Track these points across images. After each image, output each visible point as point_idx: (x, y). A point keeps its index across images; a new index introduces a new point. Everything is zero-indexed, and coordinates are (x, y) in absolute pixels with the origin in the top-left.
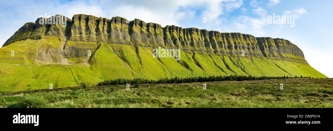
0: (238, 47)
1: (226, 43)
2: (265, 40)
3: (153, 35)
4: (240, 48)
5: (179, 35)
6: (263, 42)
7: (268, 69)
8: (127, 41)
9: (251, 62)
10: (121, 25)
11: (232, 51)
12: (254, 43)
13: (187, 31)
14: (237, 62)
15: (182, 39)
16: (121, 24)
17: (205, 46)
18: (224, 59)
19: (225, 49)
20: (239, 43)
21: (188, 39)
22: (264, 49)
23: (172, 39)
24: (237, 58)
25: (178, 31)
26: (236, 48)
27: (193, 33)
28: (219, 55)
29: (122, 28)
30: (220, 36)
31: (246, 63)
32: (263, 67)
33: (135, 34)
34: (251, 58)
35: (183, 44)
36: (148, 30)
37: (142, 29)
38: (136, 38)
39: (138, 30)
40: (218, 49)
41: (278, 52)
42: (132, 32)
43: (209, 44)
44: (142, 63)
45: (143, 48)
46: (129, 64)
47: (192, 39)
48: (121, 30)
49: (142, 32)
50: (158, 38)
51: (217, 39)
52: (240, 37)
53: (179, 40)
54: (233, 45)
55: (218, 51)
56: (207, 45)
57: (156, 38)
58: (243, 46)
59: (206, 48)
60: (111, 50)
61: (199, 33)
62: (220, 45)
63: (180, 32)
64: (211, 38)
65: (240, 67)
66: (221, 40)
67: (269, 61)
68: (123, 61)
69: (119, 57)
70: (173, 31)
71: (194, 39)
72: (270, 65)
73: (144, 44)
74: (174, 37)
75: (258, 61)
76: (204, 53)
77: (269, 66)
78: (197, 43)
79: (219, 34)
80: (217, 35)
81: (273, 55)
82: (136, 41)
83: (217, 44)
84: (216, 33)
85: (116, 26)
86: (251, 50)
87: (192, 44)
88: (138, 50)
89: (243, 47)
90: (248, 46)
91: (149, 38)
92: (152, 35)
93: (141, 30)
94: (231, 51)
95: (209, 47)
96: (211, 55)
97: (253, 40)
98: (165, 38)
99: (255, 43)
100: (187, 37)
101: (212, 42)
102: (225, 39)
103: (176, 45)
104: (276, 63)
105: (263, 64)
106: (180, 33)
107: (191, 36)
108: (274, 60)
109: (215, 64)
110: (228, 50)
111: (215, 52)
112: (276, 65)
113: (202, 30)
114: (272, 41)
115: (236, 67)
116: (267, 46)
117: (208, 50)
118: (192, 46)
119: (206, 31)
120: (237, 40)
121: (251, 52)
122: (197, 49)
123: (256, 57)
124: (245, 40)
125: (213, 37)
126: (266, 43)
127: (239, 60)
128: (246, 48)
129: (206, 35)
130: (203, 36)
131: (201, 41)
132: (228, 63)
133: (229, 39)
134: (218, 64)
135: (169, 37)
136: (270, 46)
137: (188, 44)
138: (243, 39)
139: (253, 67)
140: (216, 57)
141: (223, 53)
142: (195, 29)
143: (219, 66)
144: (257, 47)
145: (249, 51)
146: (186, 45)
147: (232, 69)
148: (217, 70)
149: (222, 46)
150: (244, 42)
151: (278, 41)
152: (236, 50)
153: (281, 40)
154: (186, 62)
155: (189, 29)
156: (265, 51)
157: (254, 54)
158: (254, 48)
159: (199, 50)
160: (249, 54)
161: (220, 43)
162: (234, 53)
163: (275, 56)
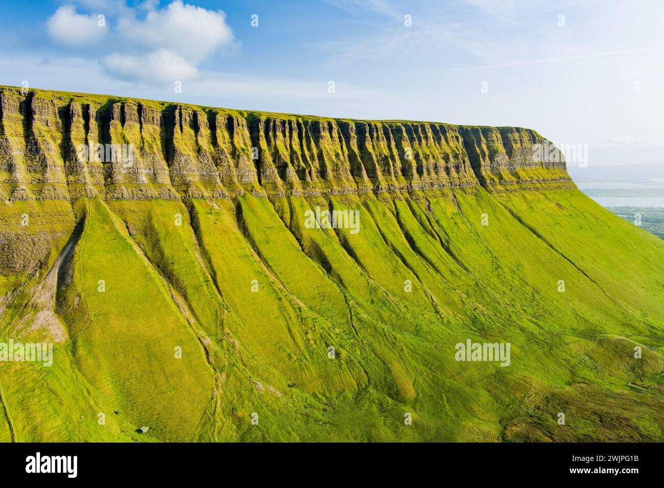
0: (425, 170)
1: (397, 157)
2: (481, 136)
3: (229, 156)
4: (429, 173)
5: (291, 145)
6: (477, 141)
7: (498, 233)
8: (161, 186)
9: (457, 211)
10: (141, 131)
11: (412, 182)
12: (457, 148)
13: (306, 129)
14: (427, 217)
15: (297, 158)
16: (138, 126)
17: (352, 175)
18: (398, 213)
19: (395, 176)
20: (427, 157)
21: (312, 158)
22: (480, 164)
23: (274, 161)
24: (424, 201)
25: (287, 134)
26: (420, 172)
27: (322, 137)
28: (385, 201)
29: (143, 143)
30: (383, 138)
31: (447, 218)
33: (183, 161)
34: (455, 197)
35: (301, 173)
36: (214, 142)
37: (199, 138)
38: (185, 173)
39: (188, 142)
40: (384, 185)
41: (511, 166)
42: (171, 153)
43: (360, 169)
44: (218, 284)
45: (207, 205)
46: (185, 297)
47: (320, 156)
48: (142, 149)
49: (199, 150)
50: (241, 165)
51: (376, 148)
52: (426, 138)
53: (292, 162)
54: (414, 164)
55: (382, 189)
56: (355, 172)
57: (237, 165)
58: (436, 164)
59: (355, 182)
60: (121, 238)
61: (335, 134)
62: (385, 167)
63: (291, 137)
64: (361, 146)
65: (437, 234)
66: (386, 152)
67: (496, 202)
68: (165, 283)
69: (149, 259)
70: (275, 136)
71: (325, 159)
72: (501, 218)
73: (209, 190)
74: (280, 157)
75: (471, 206)
76: (353, 198)
77: (498, 219)
78: (333, 170)
79: (380, 134)
80: (375, 135)
81: (501, 178)
82: (188, 185)
83: (376, 164)
84: (372, 128)
85: (126, 136)
86: (454, 173)
87: (323, 173)
88: (197, 218)
89: (436, 167)
90: (447, 162)
91: (220, 168)
92: (226, 157)
93: (197, 144)
94: (410, 184)
95: (360, 176)
96: (370, 203)
97: (453, 141)
98: (259, 163)
99: (460, 150)
100: (309, 149)
101: (366, 158)
102: (393, 144)
103: (286, 181)
104: (509, 206)
106: (291, 140)
107: (317, 145)
108: (504, 194)
109: (384, 237)
110: (403, 178)
111: (376, 191)
112: (511, 212)
113: (341, 124)
114: (497, 137)
115: (430, 237)
116: (487, 153)
117: (360, 188)
118: (322, 180)
119: (350, 126)
120: (419, 145)
121: (454, 178)
122: (335, 188)
123: (464, 191)
124: (437, 144)
125: (367, 143)
126: (484, 147)
127: (429, 208)
128: (442, 169)
129: (351, 139)
130: (344, 143)
131: (342, 162)
132: (409, 229)
133: (402, 145)
134: (390, 238)
135: (268, 158)
136: (493, 154)
137: (314, 174)
138: (434, 142)
139: (464, 230)
140: (380, 208)
141: (394, 192)
142: (326, 126)
143: (394, 245)
144: (464, 162)
145: (448, 178)
146: (308, 178)
147: (423, 250)
148: (395, 264)
149: (389, 170)
150: (437, 152)
151: (510, 135)
152: (420, 178)
153: (517, 133)
154: (321, 246)
155: (312, 122)
156: (483, 168)
157: (460, 185)
158: (458, 166)
159: (340, 190)
160: (450, 185)
161: (385, 161)
162: (417, 189)
163: (505, 181)
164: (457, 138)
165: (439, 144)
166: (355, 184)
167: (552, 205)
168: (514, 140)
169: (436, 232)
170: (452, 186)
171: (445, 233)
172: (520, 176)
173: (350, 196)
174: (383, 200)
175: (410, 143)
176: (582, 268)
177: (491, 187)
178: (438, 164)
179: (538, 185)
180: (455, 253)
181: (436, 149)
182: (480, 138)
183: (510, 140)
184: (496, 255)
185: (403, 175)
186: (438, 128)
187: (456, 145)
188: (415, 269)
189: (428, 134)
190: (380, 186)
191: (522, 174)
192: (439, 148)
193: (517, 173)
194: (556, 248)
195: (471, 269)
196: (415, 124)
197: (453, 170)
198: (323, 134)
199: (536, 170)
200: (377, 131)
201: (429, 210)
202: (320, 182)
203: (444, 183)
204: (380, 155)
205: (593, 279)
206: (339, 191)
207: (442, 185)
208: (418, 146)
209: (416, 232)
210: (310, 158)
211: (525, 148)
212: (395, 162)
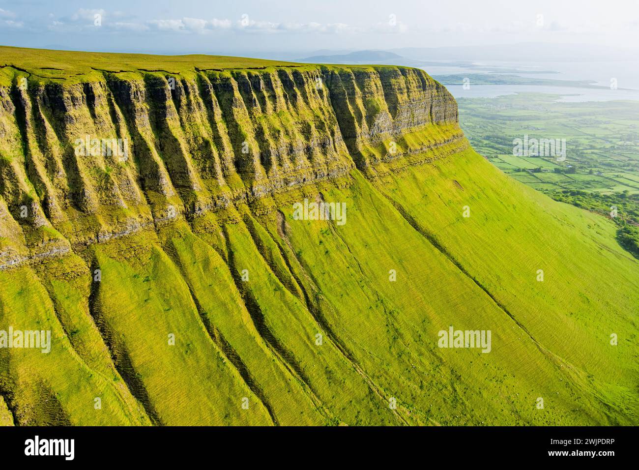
0: (273, 158)
1: (226, 140)
2: (355, 85)
4: (281, 163)
6: (349, 94)
7: (389, 258)
11: (254, 183)
12: (321, 109)
13: (34, 102)
14: (281, 250)
17: (143, 188)
18: (231, 254)
19: (225, 176)
22: (355, 132)
24: (274, 216)
26: (266, 162)
27: (71, 118)
28: (208, 232)
30: (198, 104)
31: (313, 244)
32: (370, 248)
34: (322, 197)
40: (203, 199)
41: (395, 129)
43: (156, 176)
47: (70, 160)
52: (274, 97)
54: (255, 148)
55: (200, 209)
56: (147, 181)
58: (291, 145)
59: (149, 202)
61: (102, 108)
62: (205, 162)
65: (300, 284)
66: (205, 132)
67: (379, 196)
71: (81, 166)
77: (386, 230)
78: (99, 189)
79: (192, 97)
80: (184, 101)
81: (384, 151)
83: (188, 157)
84: (178, 87)
87: (76, 198)
89: (291, 150)
90: (307, 139)
94: (251, 188)
95: (158, 189)
97: (315, 98)
99: (326, 113)
100: (43, 147)
102: (218, 112)
105: (364, 224)
107: (62, 138)
108: (389, 179)
109: (206, 322)
110: (237, 177)
111: (190, 215)
112: (401, 209)
113: (115, 83)
114: (376, 86)
115: (288, 293)
116: (364, 114)
117: (158, 215)
118: (76, 213)
119: (134, 89)
120: (263, 111)
121: (319, 164)
122: (105, 227)
123: (335, 183)
124: (291, 106)
125: (168, 119)
126: (359, 102)
127: (283, 229)
128: (302, 153)
129: (137, 115)
130: (123, 123)
131: (119, 168)
132: (253, 288)
133: (233, 115)
134: (218, 320)
136: (372, 113)
137: (55, 204)
138: (287, 103)
139: (341, 264)
140: (198, 251)
141: (223, 209)
142: (79, 94)
143: (226, 337)
144: (333, 134)
145: (310, 165)
146: (41, 220)
147: (279, 333)
148: (226, 390)
149: (213, 167)
150: (291, 122)
151: (393, 81)
152: (267, 173)
153: (402, 77)
154: (62, 399)
155: (47, 87)
156: (359, 140)
157: (328, 175)
158: (324, 143)
159: (115, 231)
160: (313, 176)
161: (203, 151)
162: (262, 195)
163: (390, 156)
164: (320, 91)
165: (294, 106)
166: (147, 208)
167: (449, 184)
168: (398, 89)
169: (297, 279)
170: (316, 177)
171: (312, 277)
172: (408, 143)
173: (137, 239)
174: (203, 231)
175: (248, 108)
176: (503, 303)
177: (371, 171)
178: (294, 144)
179: (430, 154)
180: (330, 321)
181: (290, 117)
182: (354, 89)
183: (393, 90)
184: (390, 306)
185: (238, 172)
186: (291, 78)
187: (320, 105)
188: (266, 391)
189: (275, 90)
190: (197, 205)
191: (410, 140)
192: (294, 113)
193: (403, 140)
194: (466, 268)
195: (358, 355)
196: (254, 73)
197: (317, 151)
198: (72, 111)
199: (426, 129)
200: (187, 93)
201: (284, 232)
202: (72, 220)
203: (304, 176)
204: (195, 138)
205: (520, 321)
206: (113, 233)
207: (302, 180)
208: (261, 115)
209: (265, 291)
210: (46, 167)
211: (413, 101)
212: (223, 149)
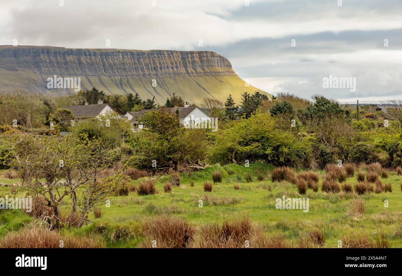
0: (163, 68)
1: (152, 64)
4: (165, 69)
6: (187, 57)
9: (174, 82)
14: (162, 83)
18: (151, 82)
19: (152, 71)
22: (187, 66)
24: (162, 79)
25: (112, 57)
26: (161, 68)
28: (147, 78)
31: (170, 84)
32: (184, 87)
33: (84, 65)
34: (175, 78)
35: (118, 69)
36: (91, 60)
37: (87, 59)
38: (84, 69)
39: (84, 60)
41: (202, 67)
42: (81, 63)
43: (138, 68)
45: (92, 77)
49: (87, 62)
50: (99, 66)
51: (144, 61)
52: (165, 56)
53: (115, 66)
54: (159, 66)
55: (146, 74)
56: (136, 69)
59: (137, 73)
62: (147, 67)
64: (139, 60)
65: (165, 89)
66: (148, 62)
67: (192, 80)
70: (108, 57)
72: (192, 84)
73: (91, 74)
74: (110, 64)
75: (180, 81)
76: (136, 77)
77: (190, 85)
78: (128, 68)
80: (144, 56)
81: (196, 71)
82: (86, 72)
83: (144, 66)
84: (143, 53)
85: (70, 58)
86: (175, 69)
87: (125, 69)
89: (167, 67)
90: (172, 65)
91: (93, 68)
92: (95, 64)
94: (157, 73)
95: (138, 70)
96: (141, 79)
97: (176, 57)
98: (104, 66)
99: (179, 61)
101: (140, 65)
102: (151, 59)
103: (113, 71)
104: (197, 81)
105: (185, 83)
108: (197, 77)
111: (144, 75)
112: (197, 83)
113: (131, 52)
114: (196, 55)
116: (191, 62)
119: (134, 53)
120: (161, 59)
123: (179, 76)
125: (141, 59)
126: (190, 59)
127: (164, 81)
128: (170, 68)
129: (135, 58)
130: (132, 59)
131: (132, 66)
133: (154, 59)
135: (107, 65)
136: (194, 62)
138: (168, 58)
141: (151, 75)
144: (180, 65)
145: (172, 71)
149: (149, 68)
150: (168, 62)
151: (202, 54)
152: (161, 71)
153: (205, 53)
156: (188, 68)
157: (177, 74)
158: (177, 67)
159: (131, 75)
160: (173, 73)
161: (147, 65)
162: (160, 75)
163: (198, 72)
164: (178, 56)
165: (170, 59)
168: (204, 56)
172: (206, 70)
175: (158, 58)
177: (191, 75)
178: (169, 66)
179: (214, 74)
181: (168, 60)
182: (189, 56)
183: (202, 56)
185: (155, 70)
186: (170, 52)
187: (177, 59)
193: (204, 69)
196: (160, 51)
199: (215, 68)
204: (146, 63)
207: (170, 74)
211: (209, 59)
